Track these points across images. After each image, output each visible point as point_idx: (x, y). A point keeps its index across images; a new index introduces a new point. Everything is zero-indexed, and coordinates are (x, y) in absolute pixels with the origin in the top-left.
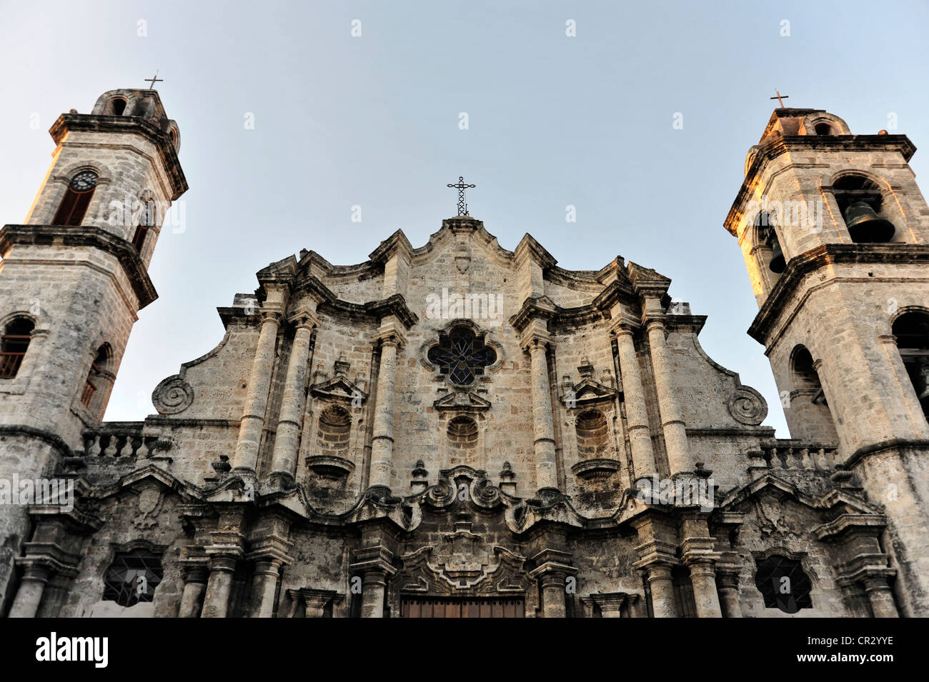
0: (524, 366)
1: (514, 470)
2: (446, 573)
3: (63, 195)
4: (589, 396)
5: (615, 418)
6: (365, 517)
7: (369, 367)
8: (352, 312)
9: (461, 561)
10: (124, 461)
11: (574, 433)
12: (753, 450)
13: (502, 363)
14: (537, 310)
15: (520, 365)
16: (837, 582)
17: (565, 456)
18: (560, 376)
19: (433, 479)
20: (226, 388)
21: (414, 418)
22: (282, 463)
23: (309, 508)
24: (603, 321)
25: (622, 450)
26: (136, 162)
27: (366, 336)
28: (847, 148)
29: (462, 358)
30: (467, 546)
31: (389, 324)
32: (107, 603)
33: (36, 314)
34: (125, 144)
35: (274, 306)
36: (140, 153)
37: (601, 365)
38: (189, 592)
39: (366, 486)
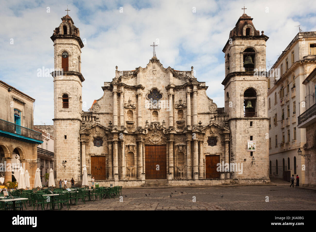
1: (165, 122)
2: (153, 141)
3: (61, 60)
4: (180, 107)
5: (185, 112)
6: (138, 133)
7: (135, 100)
8: (131, 88)
9: (155, 139)
10: (91, 121)
11: (177, 114)
12: (212, 117)
13: (163, 98)
14: (171, 87)
15: (167, 99)
16: (221, 141)
17: (175, 119)
18: (175, 102)
19: (149, 124)
20: (107, 106)
21: (145, 111)
22: (122, 124)
23: (128, 132)
24: (185, 89)
25: (186, 118)
26: (75, 48)
27: (134, 93)
28: (250, 39)
29: (155, 97)
30: (156, 136)
31: (140, 91)
32: (95, 146)
33: (68, 93)
34: (71, 43)
35: (115, 90)
36: (75, 45)
37: (184, 99)
38: (110, 146)
39: (137, 126)
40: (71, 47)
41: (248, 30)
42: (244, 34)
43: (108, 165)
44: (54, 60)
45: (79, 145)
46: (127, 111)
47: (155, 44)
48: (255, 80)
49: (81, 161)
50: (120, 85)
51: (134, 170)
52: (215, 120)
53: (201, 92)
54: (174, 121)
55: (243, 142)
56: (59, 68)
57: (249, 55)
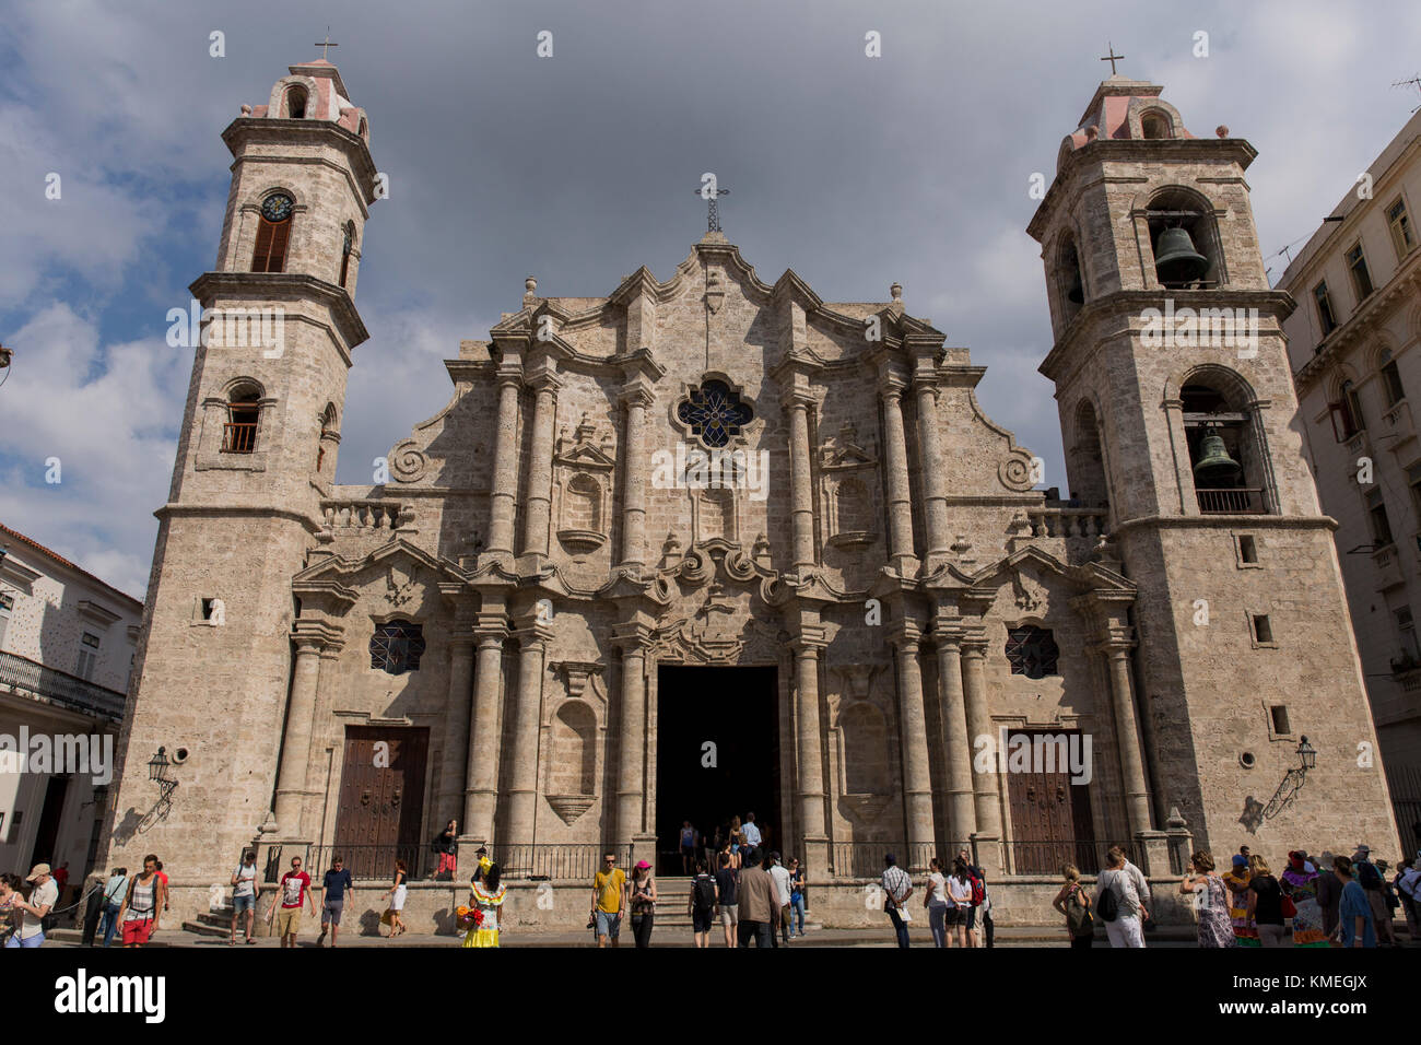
0: (782, 426)
2: (701, 643)
3: (256, 226)
4: (850, 463)
5: (877, 487)
6: (619, 595)
7: (615, 429)
8: (593, 366)
9: (717, 632)
10: (369, 533)
11: (834, 500)
12: (1020, 519)
13: (759, 422)
14: (798, 364)
15: (779, 423)
17: (823, 526)
18: (821, 438)
19: (686, 548)
20: (464, 453)
22: (536, 541)
23: (567, 586)
25: (882, 521)
26: (332, 179)
27: (610, 392)
28: (1173, 155)
29: (715, 416)
30: (722, 618)
31: (636, 382)
32: (377, 670)
33: (261, 379)
34: (317, 156)
35: (513, 369)
36: (333, 166)
37: (866, 426)
38: (459, 664)
39: (619, 557)
40: (310, 175)
41: (1152, 122)
42: (1138, 134)
43: (440, 782)
45: (283, 660)
46: (566, 475)
50: (532, 350)
52: (1036, 534)
53: (951, 394)
54: (817, 534)
55: (1221, 650)
56: (240, 260)
57: (1175, 222)
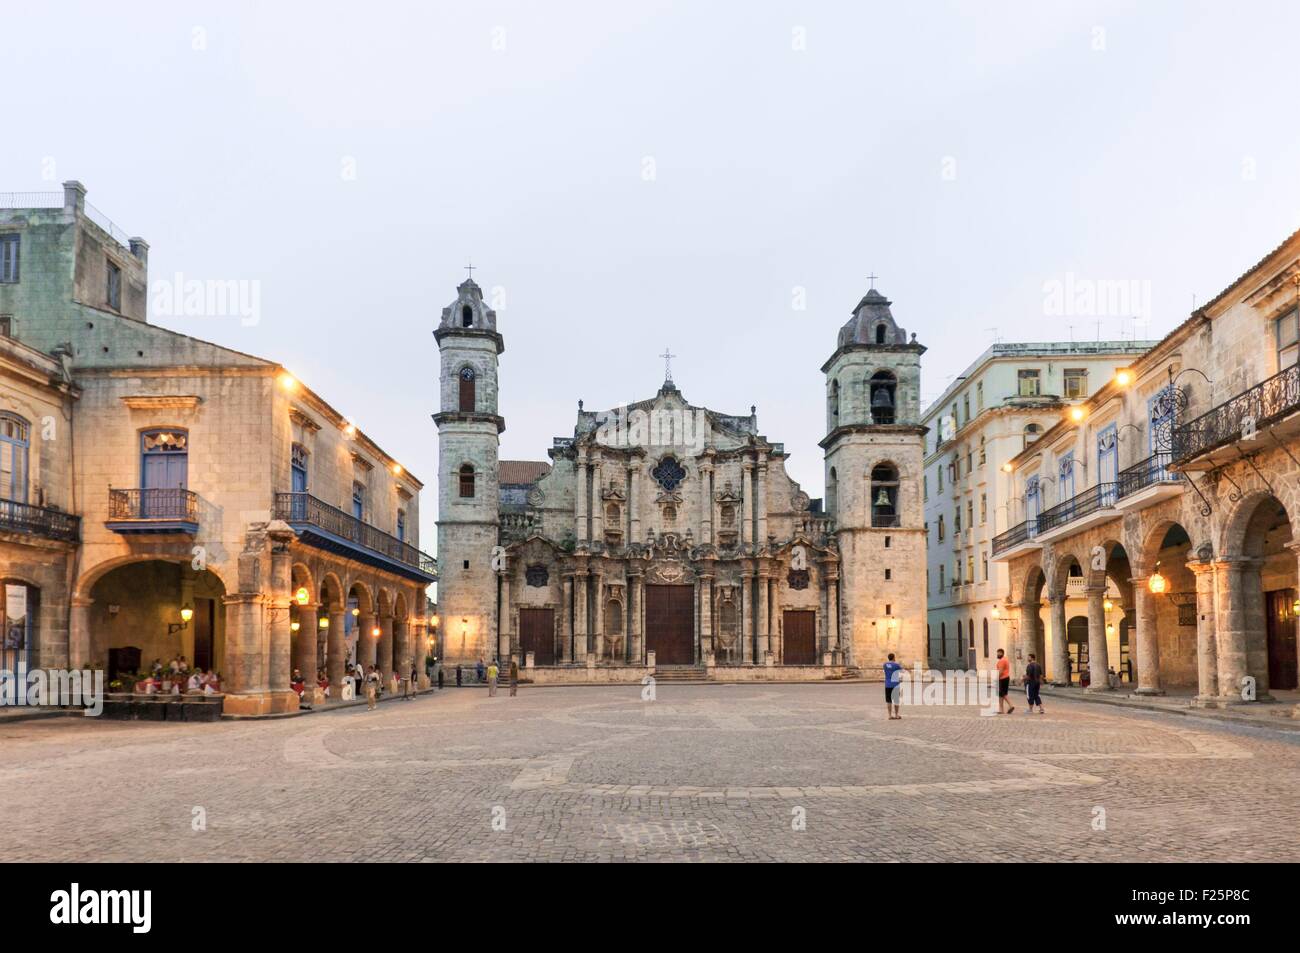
1: (693, 532)
2: (663, 576)
3: (458, 385)
4: (728, 499)
5: (739, 511)
6: (632, 557)
7: (626, 483)
8: (615, 453)
10: (521, 528)
11: (719, 516)
12: (799, 523)
13: (688, 478)
14: (708, 453)
15: (698, 480)
16: (819, 580)
17: (715, 527)
18: (716, 487)
19: (657, 536)
20: (558, 492)
21: (647, 508)
22: (596, 536)
23: (610, 555)
25: (739, 527)
27: (623, 465)
28: (887, 351)
29: (669, 475)
30: (672, 565)
31: (635, 462)
32: (531, 586)
33: (473, 463)
34: (482, 347)
35: (583, 459)
36: (491, 351)
37: (736, 483)
38: (567, 585)
39: (629, 540)
40: (481, 357)
41: (881, 330)
42: (873, 337)
43: (562, 631)
44: (439, 384)
45: (496, 584)
46: (606, 506)
47: (671, 353)
48: (896, 444)
49: (498, 620)
50: (592, 447)
51: (620, 643)
52: (805, 529)
53: (773, 465)
54: (712, 530)
55: (870, 582)
56: (454, 405)
57: (882, 386)
